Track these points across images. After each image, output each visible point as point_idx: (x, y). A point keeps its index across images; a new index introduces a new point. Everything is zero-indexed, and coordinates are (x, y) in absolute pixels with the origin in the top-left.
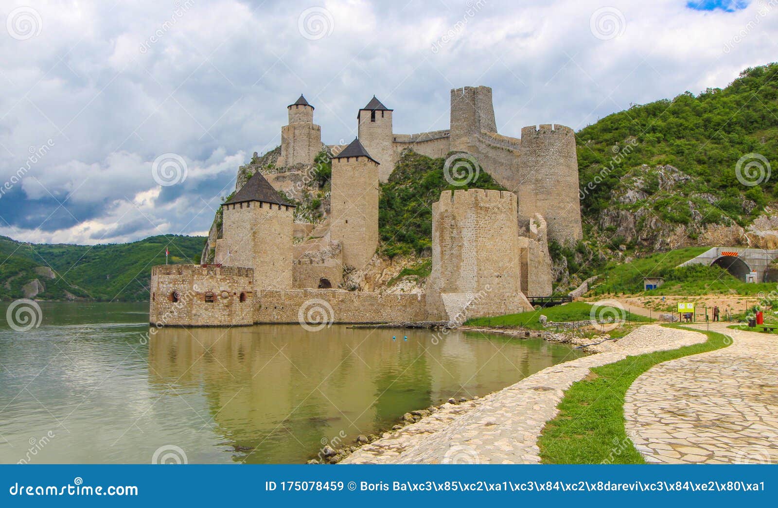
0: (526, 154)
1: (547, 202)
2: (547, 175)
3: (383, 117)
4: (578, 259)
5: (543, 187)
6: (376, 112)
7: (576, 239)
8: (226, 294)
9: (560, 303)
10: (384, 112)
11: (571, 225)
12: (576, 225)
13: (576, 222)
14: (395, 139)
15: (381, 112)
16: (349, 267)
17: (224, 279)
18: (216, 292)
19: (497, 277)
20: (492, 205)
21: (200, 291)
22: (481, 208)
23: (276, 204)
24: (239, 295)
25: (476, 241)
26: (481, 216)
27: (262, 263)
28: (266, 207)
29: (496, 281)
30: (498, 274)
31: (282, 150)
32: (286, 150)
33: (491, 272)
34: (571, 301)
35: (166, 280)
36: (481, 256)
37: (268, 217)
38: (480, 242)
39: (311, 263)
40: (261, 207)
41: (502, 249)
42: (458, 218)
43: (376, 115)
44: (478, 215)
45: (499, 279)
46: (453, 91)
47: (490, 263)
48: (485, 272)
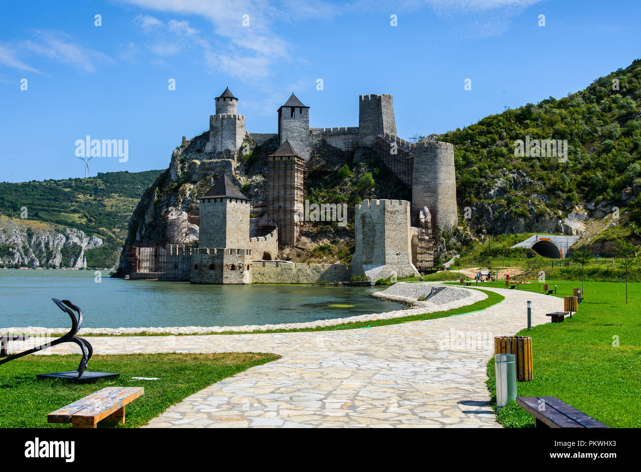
0: (417, 163)
1: (432, 198)
2: (432, 179)
3: (301, 113)
4: (453, 240)
5: (430, 187)
6: (295, 108)
7: (453, 225)
9: (435, 272)
10: (302, 109)
11: (449, 215)
12: (452, 215)
13: (453, 213)
14: (311, 133)
15: (299, 109)
16: (282, 243)
17: (240, 257)
18: (236, 264)
19: (397, 254)
20: (394, 209)
21: (228, 264)
22: (388, 212)
23: (240, 199)
24: (247, 266)
25: (384, 232)
26: (387, 216)
27: (231, 242)
28: (234, 202)
29: (396, 257)
30: (398, 252)
31: (210, 136)
32: (215, 137)
33: (394, 251)
34: (443, 270)
35: (207, 257)
36: (388, 242)
37: (235, 209)
38: (387, 233)
39: (258, 240)
40: (231, 202)
41: (400, 237)
42: (373, 217)
43: (295, 111)
44: (386, 216)
45: (399, 256)
46: (361, 97)
47: (393, 246)
48: (390, 251)
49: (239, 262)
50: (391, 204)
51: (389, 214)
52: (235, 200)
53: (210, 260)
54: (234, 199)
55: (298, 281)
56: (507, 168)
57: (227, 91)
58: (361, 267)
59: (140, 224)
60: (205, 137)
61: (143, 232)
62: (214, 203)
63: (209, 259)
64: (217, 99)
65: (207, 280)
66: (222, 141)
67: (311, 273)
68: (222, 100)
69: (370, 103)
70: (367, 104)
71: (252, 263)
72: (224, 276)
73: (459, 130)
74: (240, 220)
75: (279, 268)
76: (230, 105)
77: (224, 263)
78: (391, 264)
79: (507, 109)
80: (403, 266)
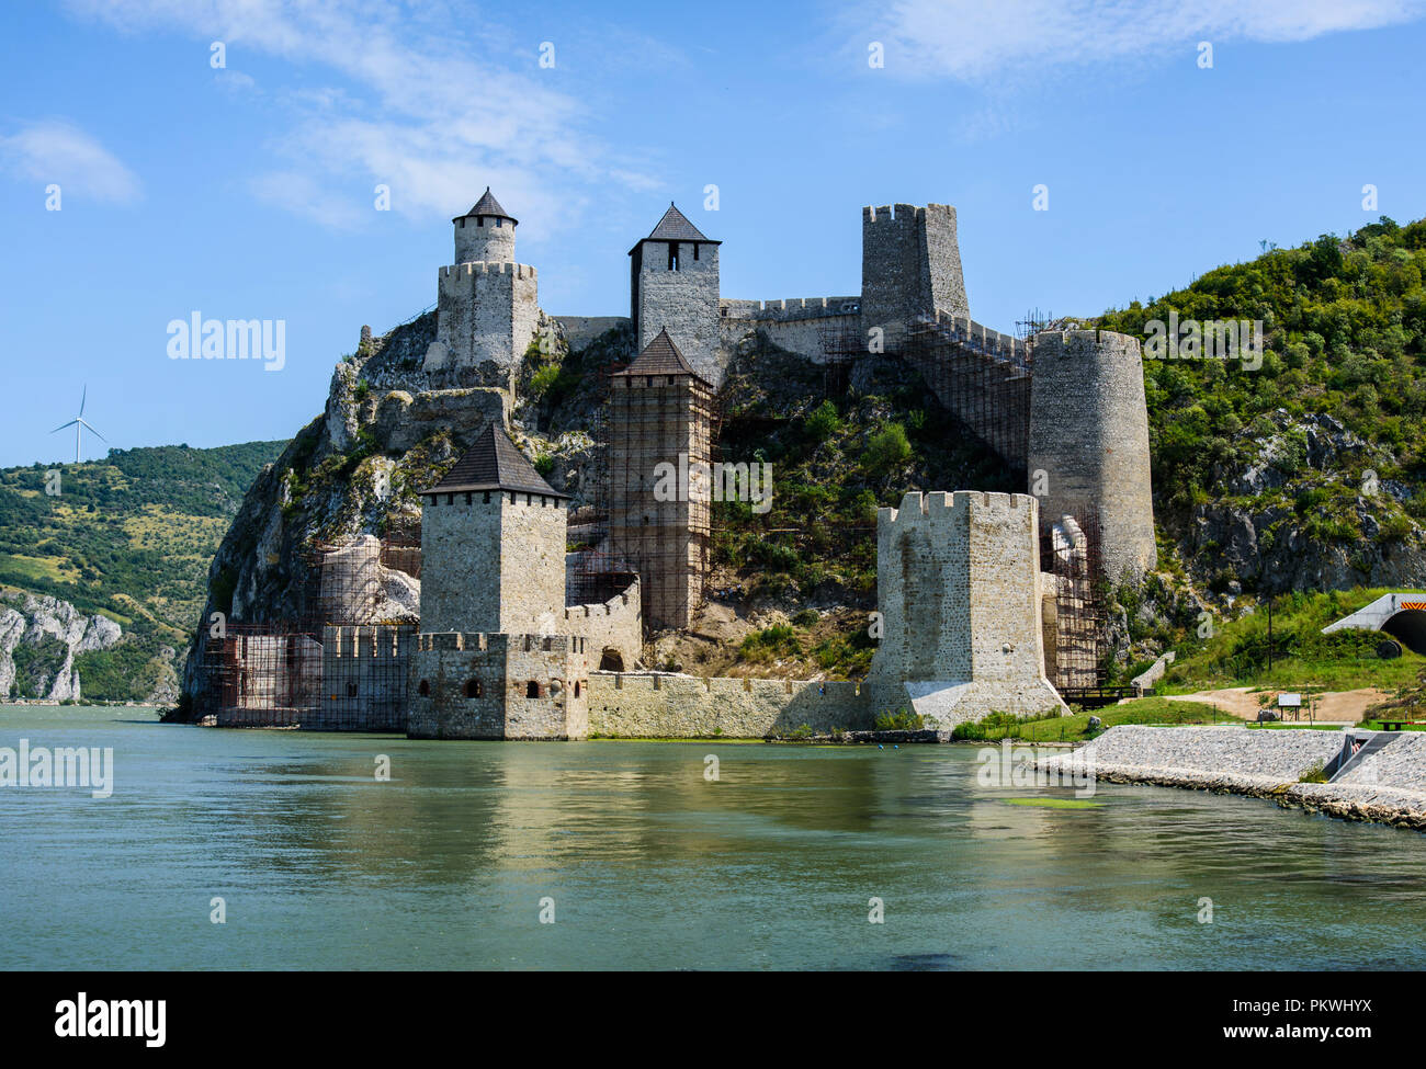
0: (1043, 391)
1: (1087, 491)
2: (1085, 437)
3: (696, 258)
4: (1147, 611)
5: (1078, 461)
6: (681, 245)
7: (1144, 569)
8: (557, 684)
9: (1116, 700)
10: (700, 246)
11: (1135, 540)
12: (1142, 540)
13: (1145, 534)
14: (724, 312)
15: (692, 246)
16: (653, 624)
17: (554, 658)
18: (543, 680)
19: (1006, 651)
20: (997, 520)
21: (519, 679)
22: (977, 526)
23: (538, 495)
24: (573, 685)
25: (969, 586)
26: (977, 540)
28: (521, 503)
29: (1003, 658)
30: (1007, 646)
31: (440, 324)
32: (453, 328)
33: (995, 642)
34: (1136, 696)
35: (458, 659)
36: (978, 613)
37: (525, 524)
38: (976, 588)
39: (587, 615)
40: (513, 502)
41: (1014, 601)
42: (935, 543)
43: (681, 253)
44: (972, 539)
45: (1009, 656)
46: (866, 212)
47: (994, 626)
48: (985, 643)
49: (551, 675)
50: (987, 505)
51: (982, 535)
52: (525, 497)
53: (467, 668)
54: (523, 493)
55: (718, 730)
56: (1287, 408)
57: (486, 199)
58: (901, 689)
59: (243, 572)
60: (425, 327)
61: (252, 596)
62: (463, 506)
63: (464, 664)
64: (461, 221)
65: (459, 728)
66: (472, 337)
67: (754, 708)
68: (472, 223)
69: (893, 227)
70: (883, 231)
71: (586, 677)
72: (509, 714)
73: (1135, 305)
74: (538, 554)
75: (663, 693)
76: (497, 238)
77: (508, 676)
78: (989, 679)
79: (1268, 249)
80: (1023, 684)
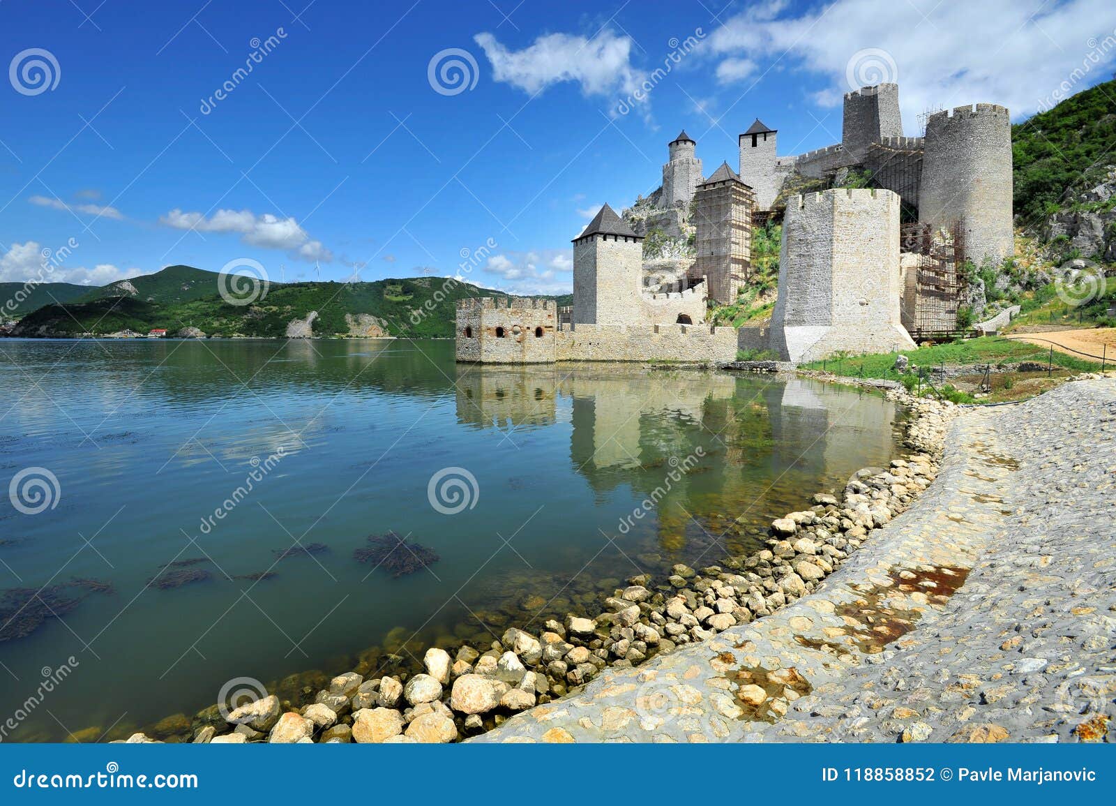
3: (765, 140)
4: (1003, 282)
5: (955, 190)
6: (759, 135)
7: (1003, 257)
8: (517, 329)
9: (959, 339)
11: (996, 238)
12: (1003, 237)
13: (1005, 234)
14: (779, 163)
15: (765, 134)
17: (515, 312)
18: (507, 326)
19: (862, 304)
20: (858, 208)
22: (841, 214)
24: (534, 330)
25: (831, 258)
26: (840, 224)
27: (607, 298)
29: (859, 309)
30: (864, 301)
32: (667, 189)
33: (853, 297)
34: (977, 337)
36: (838, 278)
37: (614, 250)
38: (837, 259)
39: (668, 298)
40: (605, 239)
41: (871, 268)
43: (758, 139)
44: (836, 223)
45: (865, 308)
46: (846, 96)
47: (852, 286)
48: (844, 298)
49: (513, 323)
50: (850, 198)
51: (844, 220)
52: (613, 237)
53: (466, 320)
54: (611, 235)
62: (585, 244)
63: (465, 318)
65: (463, 355)
66: (673, 191)
67: (688, 342)
68: (675, 144)
69: (860, 98)
70: (854, 104)
72: (484, 348)
76: (684, 149)
77: (483, 324)
78: (845, 323)
80: (876, 327)
